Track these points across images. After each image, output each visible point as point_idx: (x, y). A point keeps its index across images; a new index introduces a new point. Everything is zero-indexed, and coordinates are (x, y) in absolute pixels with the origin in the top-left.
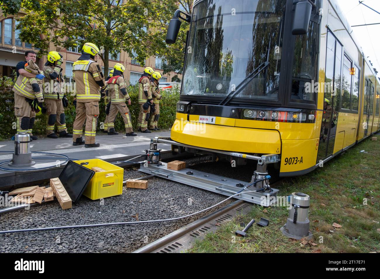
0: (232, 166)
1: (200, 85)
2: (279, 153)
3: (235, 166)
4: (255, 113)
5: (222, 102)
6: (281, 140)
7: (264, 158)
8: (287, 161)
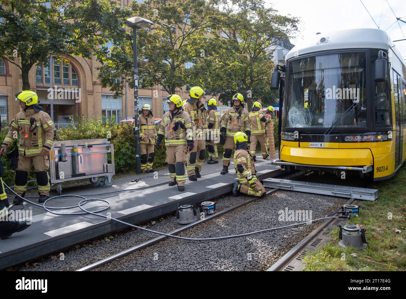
0: (342, 178)
1: (306, 121)
2: (372, 164)
3: (344, 178)
4: (352, 137)
5: (326, 132)
6: (372, 155)
7: (365, 168)
8: (378, 169)
